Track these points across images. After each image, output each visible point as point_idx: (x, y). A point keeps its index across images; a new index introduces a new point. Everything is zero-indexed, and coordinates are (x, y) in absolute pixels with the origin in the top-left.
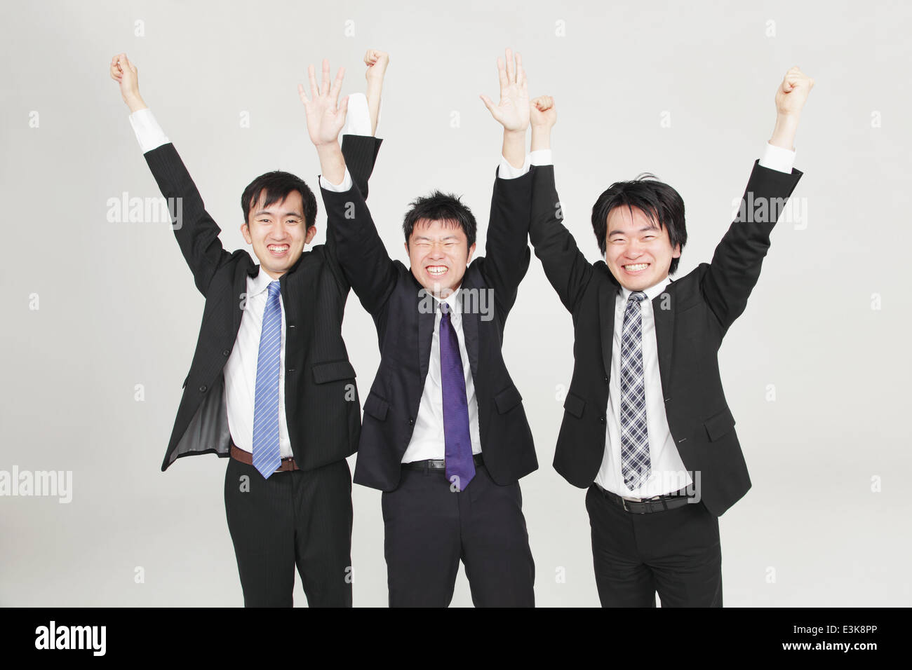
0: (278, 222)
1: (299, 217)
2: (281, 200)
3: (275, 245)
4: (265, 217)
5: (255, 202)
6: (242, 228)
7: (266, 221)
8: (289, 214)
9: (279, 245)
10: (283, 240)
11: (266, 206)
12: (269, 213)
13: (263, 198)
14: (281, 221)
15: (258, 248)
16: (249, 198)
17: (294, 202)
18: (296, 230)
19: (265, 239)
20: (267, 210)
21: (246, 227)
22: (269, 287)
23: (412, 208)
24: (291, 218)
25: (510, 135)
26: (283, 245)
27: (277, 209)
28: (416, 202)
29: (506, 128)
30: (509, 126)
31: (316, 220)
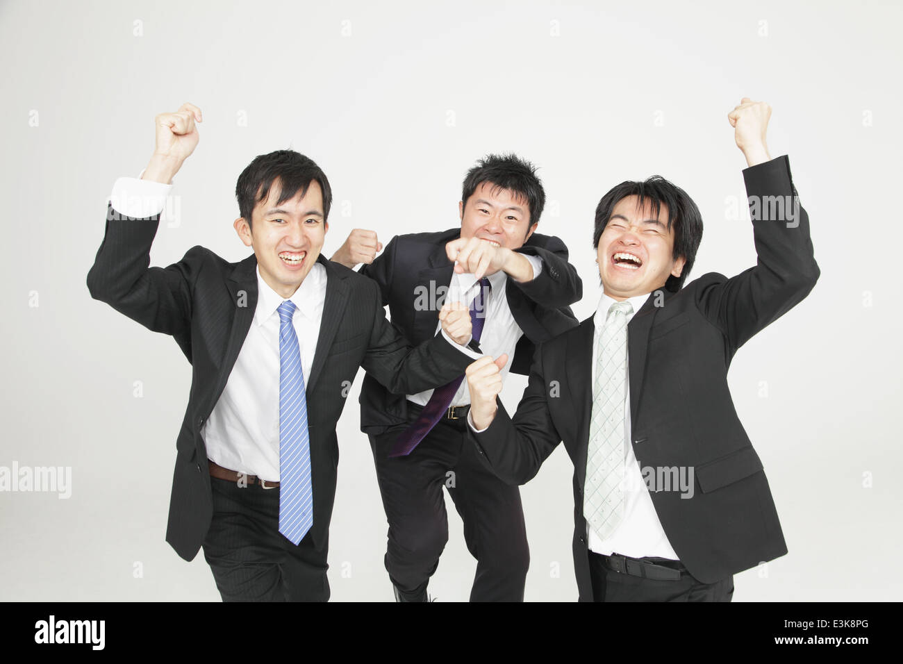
0: (296, 224)
1: (319, 215)
2: (299, 194)
3: (291, 253)
4: (279, 216)
5: (265, 194)
7: (279, 221)
8: (310, 214)
10: (303, 246)
11: (280, 201)
12: (284, 212)
13: (275, 191)
14: (300, 223)
17: (312, 196)
19: (278, 244)
20: (281, 207)
22: (279, 310)
24: (309, 217)
27: (294, 207)
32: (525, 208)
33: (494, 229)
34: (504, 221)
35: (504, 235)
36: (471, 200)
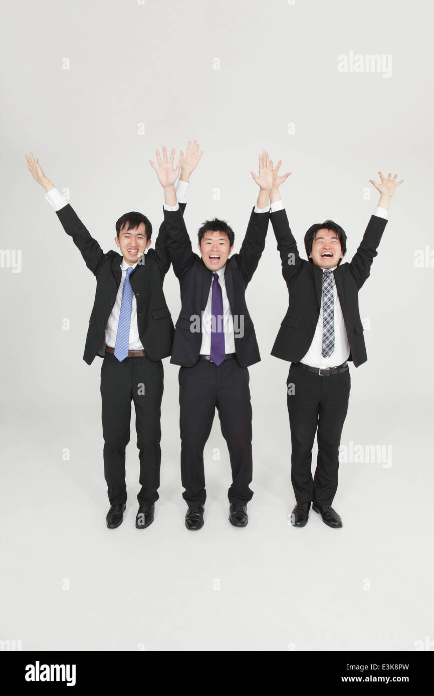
0: (134, 238)
1: (144, 236)
2: (136, 227)
4: (128, 235)
5: (124, 227)
6: (115, 239)
7: (128, 237)
8: (139, 234)
9: (133, 249)
10: (136, 247)
11: (128, 230)
12: (129, 234)
13: (127, 226)
15: (123, 249)
16: (120, 224)
17: (142, 228)
18: (142, 242)
19: (127, 246)
20: (128, 232)
21: (117, 239)
22: (127, 270)
23: (202, 226)
24: (140, 236)
25: (263, 191)
26: (135, 249)
27: (133, 232)
28: (205, 222)
29: (261, 188)
30: (263, 187)
31: (152, 236)
32: (226, 238)
33: (215, 249)
34: (219, 246)
35: (220, 252)
36: (202, 240)
